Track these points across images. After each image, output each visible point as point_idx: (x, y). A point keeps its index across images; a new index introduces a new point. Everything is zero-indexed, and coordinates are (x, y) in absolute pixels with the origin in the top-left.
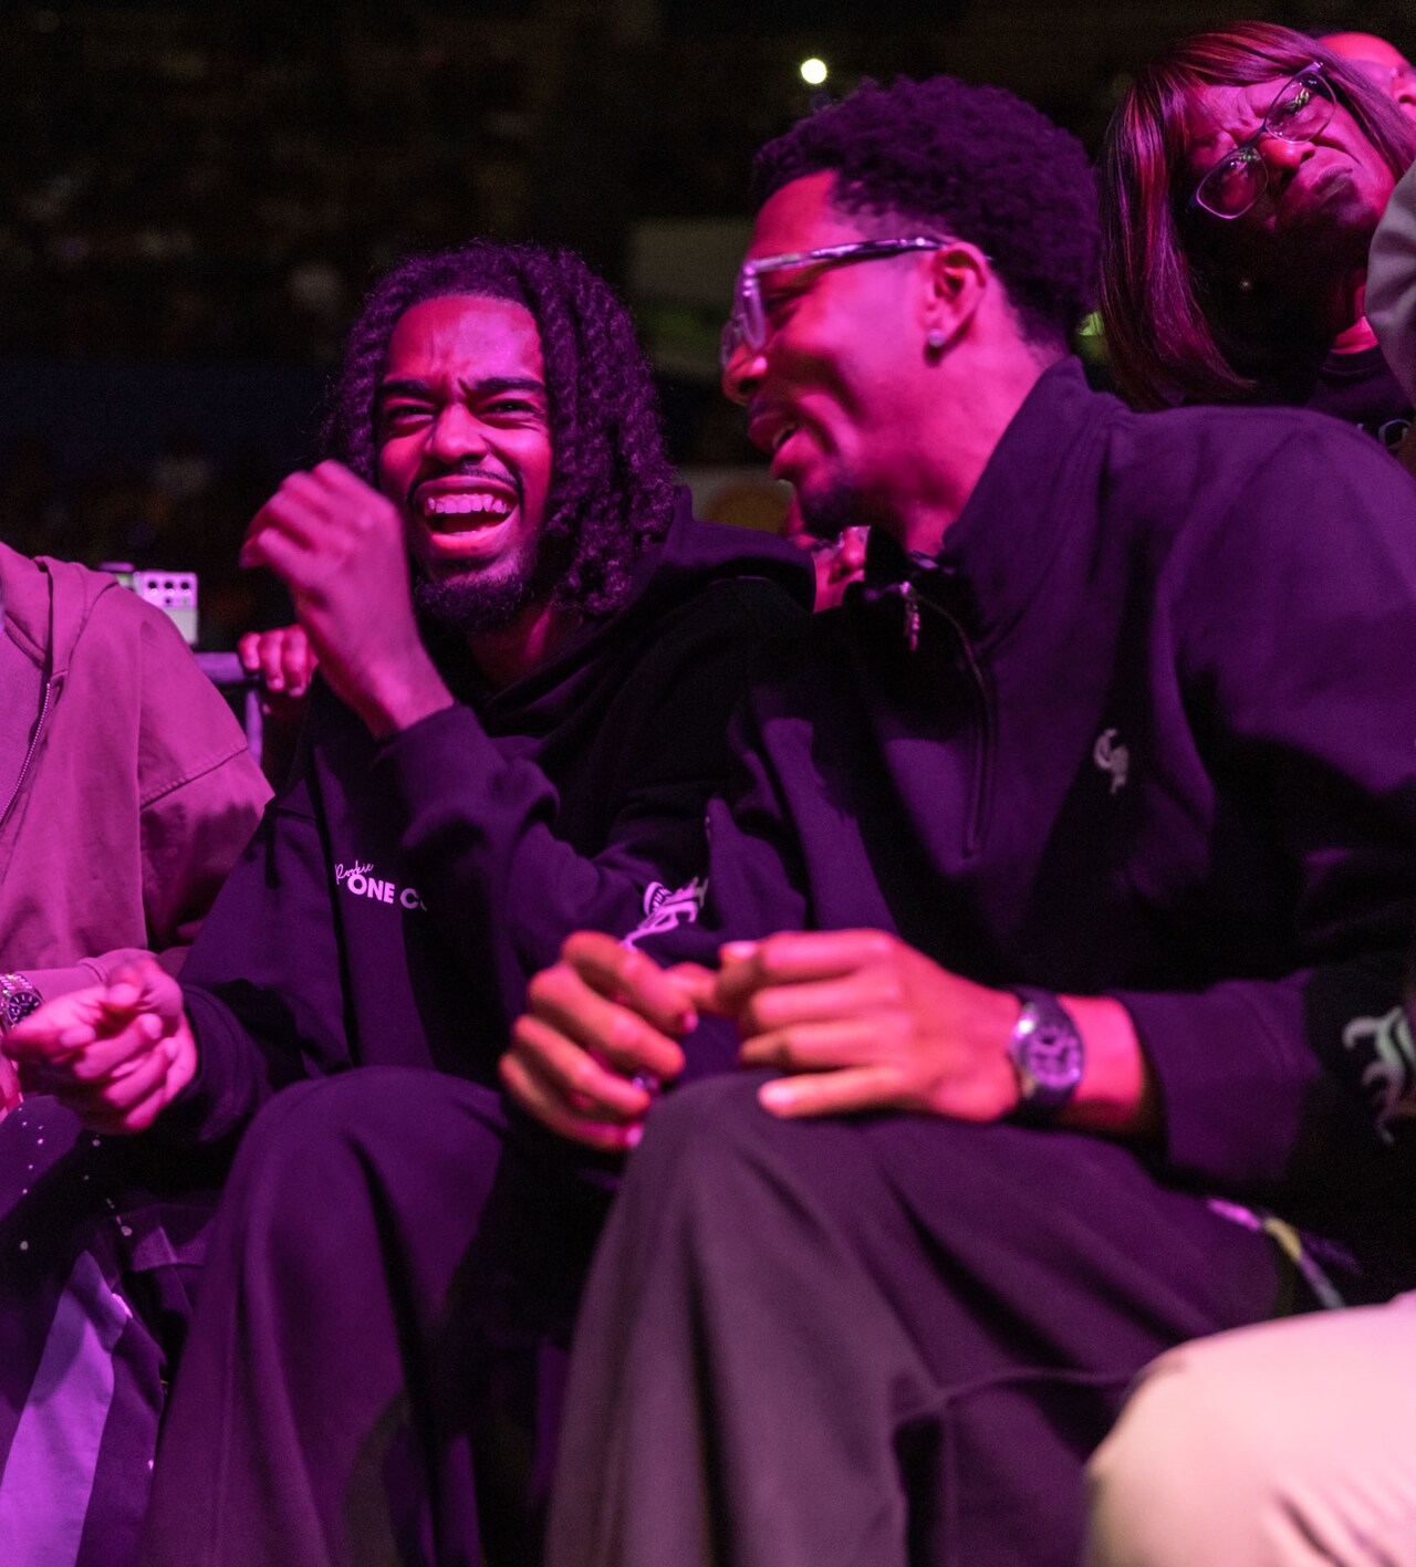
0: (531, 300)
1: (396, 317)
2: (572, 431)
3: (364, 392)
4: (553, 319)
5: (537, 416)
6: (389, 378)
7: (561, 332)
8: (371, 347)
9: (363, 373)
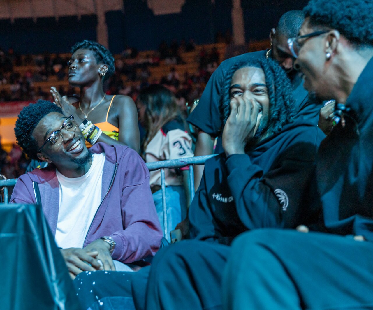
0: (262, 67)
1: (234, 72)
2: (273, 95)
3: (227, 88)
4: (267, 71)
5: (265, 92)
6: (232, 85)
7: (269, 74)
8: (228, 79)
9: (226, 84)
